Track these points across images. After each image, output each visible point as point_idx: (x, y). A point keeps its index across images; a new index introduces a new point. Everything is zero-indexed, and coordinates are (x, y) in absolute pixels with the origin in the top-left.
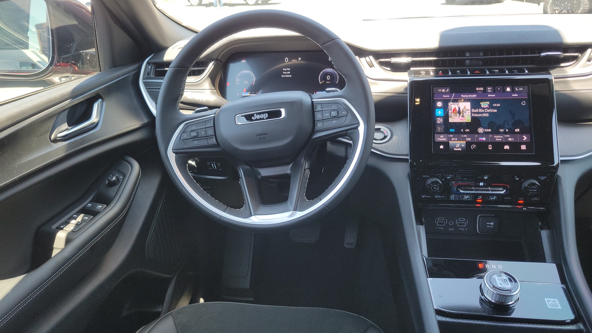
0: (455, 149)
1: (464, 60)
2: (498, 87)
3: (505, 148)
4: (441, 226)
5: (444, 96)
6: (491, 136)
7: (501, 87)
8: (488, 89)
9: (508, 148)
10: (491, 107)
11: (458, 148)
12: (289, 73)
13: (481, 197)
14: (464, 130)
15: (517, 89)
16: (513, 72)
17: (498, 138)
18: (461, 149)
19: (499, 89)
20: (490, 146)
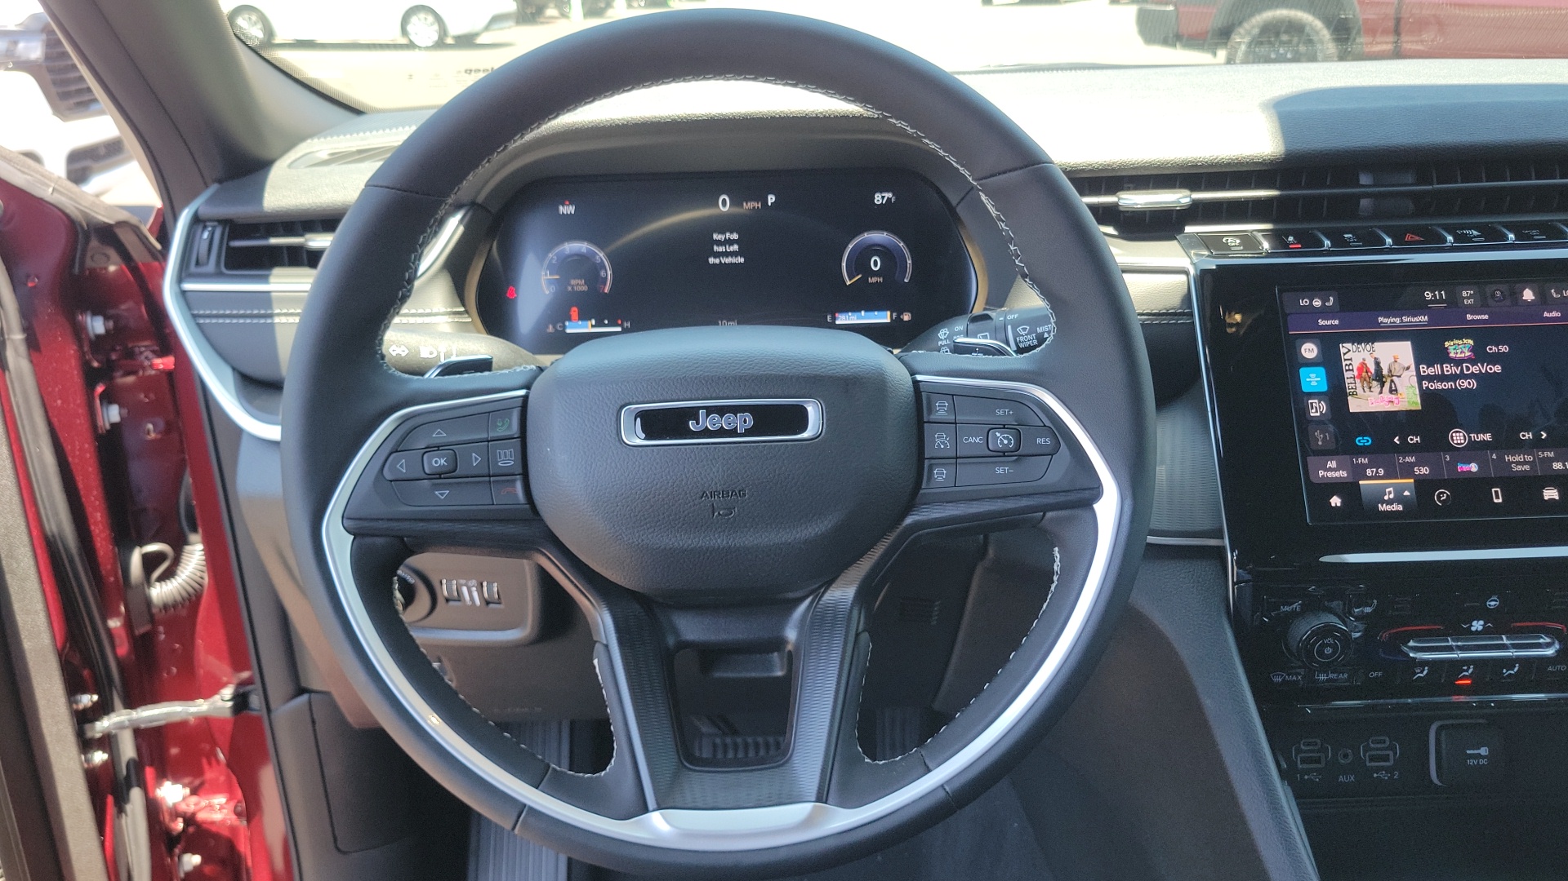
0: (1382, 508)
1: (1357, 198)
2: (1494, 287)
3: (1546, 498)
4: (1308, 771)
5: (1321, 322)
6: (1494, 456)
7: (1504, 287)
8: (1464, 293)
9: (1557, 498)
10: (1479, 355)
11: (1390, 502)
12: (735, 247)
13: (1470, 671)
14: (1403, 439)
15: (1557, 293)
16: (1530, 237)
17: (1518, 463)
18: (1400, 508)
19: (1498, 294)
20: (1496, 492)
